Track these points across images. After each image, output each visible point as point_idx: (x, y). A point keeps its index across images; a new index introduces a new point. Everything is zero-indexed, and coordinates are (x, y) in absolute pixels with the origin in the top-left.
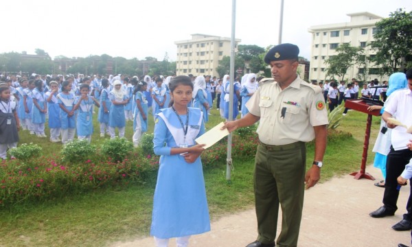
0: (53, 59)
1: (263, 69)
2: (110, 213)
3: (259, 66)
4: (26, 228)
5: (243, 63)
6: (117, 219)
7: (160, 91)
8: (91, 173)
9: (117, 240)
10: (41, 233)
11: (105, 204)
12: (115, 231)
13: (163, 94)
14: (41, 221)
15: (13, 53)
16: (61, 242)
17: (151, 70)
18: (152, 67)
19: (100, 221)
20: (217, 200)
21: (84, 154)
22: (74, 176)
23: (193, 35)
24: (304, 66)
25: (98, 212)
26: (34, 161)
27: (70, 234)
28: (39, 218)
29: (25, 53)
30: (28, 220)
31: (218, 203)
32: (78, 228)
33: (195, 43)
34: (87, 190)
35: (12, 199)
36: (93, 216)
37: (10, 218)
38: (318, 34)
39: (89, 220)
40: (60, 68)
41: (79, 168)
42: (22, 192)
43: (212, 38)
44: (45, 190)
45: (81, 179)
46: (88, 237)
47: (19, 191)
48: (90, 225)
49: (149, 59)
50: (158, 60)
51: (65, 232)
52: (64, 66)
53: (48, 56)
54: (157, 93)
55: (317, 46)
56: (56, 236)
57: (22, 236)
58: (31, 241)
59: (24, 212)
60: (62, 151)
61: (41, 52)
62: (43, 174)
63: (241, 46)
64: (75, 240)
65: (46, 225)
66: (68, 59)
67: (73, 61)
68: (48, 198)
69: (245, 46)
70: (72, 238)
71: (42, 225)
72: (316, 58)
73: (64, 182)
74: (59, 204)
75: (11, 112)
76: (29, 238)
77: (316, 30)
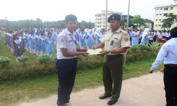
0: (43, 22)
1: (133, 25)
2: (53, 83)
3: (131, 24)
4: (20, 88)
5: (124, 23)
6: (56, 86)
7: (83, 35)
8: (48, 68)
9: (54, 94)
10: (26, 90)
11: (52, 80)
12: (54, 90)
13: (84, 36)
14: (27, 86)
15: (27, 20)
16: (32, 93)
17: (84, 26)
18: (85, 25)
19: (49, 87)
20: (98, 80)
21: (46, 60)
22: (41, 68)
23: (102, 11)
24: (151, 24)
25: (49, 83)
26: (26, 62)
27: (37, 91)
28: (26, 84)
29: (32, 20)
30: (22, 85)
31: (98, 81)
32: (40, 88)
33: (103, 14)
34: (46, 74)
35: (16, 76)
36: (47, 84)
37: (15, 84)
38: (158, 9)
39: (45, 86)
40: (46, 26)
41: (43, 65)
42: (20, 74)
43: (110, 12)
44: (29, 74)
45: (44, 70)
46: (43, 92)
47: (19, 74)
48: (45, 88)
49: (83, 21)
50: (87, 22)
51: (35, 90)
52: (48, 25)
53: (41, 21)
54: (81, 36)
55: (157, 15)
56: (31, 91)
57: (19, 91)
58: (22, 92)
59: (21, 82)
60: (38, 59)
61: (38, 19)
62: (28, 68)
63: (123, 15)
64: (38, 93)
65: (28, 87)
66: (49, 22)
67: (52, 23)
68: (31, 77)
69: (125, 15)
70: (37, 92)
71: (27, 87)
72: (157, 20)
73: (37, 71)
74: (35, 79)
75: (19, 43)
76: (21, 91)
77: (157, 8)
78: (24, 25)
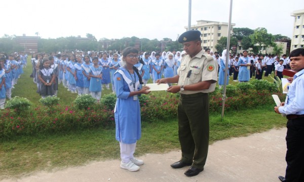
0: (98, 41)
1: (252, 46)
2: (96, 142)
3: (248, 44)
4: (41, 148)
5: (236, 42)
6: (99, 147)
7: (158, 62)
8: (90, 117)
9: (94, 160)
10: (50, 151)
11: (95, 137)
12: (95, 154)
14: (52, 145)
15: (72, 37)
16: (59, 157)
17: (167, 47)
18: (168, 45)
19: (88, 147)
20: (172, 139)
21: (87, 104)
22: (78, 117)
23: (198, 21)
24: (286, 43)
25: (89, 142)
26: (55, 107)
27: (67, 153)
28: (51, 142)
29: (79, 36)
30: (45, 143)
31: (172, 142)
32: (73, 150)
33: (200, 27)
34: (86, 127)
35: (37, 129)
36: (83, 145)
37: (34, 141)
38: (299, 17)
39: (81, 146)
40: (103, 47)
41: (82, 113)
42: (43, 126)
43: (213, 23)
44: (59, 126)
45: (82, 120)
46: (77, 156)
47: (42, 125)
48: (81, 149)
49: (166, 39)
50: (173, 40)
51: (63, 152)
52: (105, 46)
53: (95, 38)
54: (156, 64)
55: (298, 27)
56: (57, 154)
57: (38, 152)
58: (42, 155)
59: (44, 138)
60: (75, 101)
61: (90, 36)
62: (57, 116)
63: (236, 29)
64: (68, 157)
65: (54, 147)
66: (108, 40)
67: (112, 42)
68: (61, 131)
69: (239, 28)
70: (67, 156)
71: (52, 146)
72: (297, 36)
73: (72, 121)
74: (66, 135)
76: (42, 154)
77: (298, 14)
78: (66, 46)
